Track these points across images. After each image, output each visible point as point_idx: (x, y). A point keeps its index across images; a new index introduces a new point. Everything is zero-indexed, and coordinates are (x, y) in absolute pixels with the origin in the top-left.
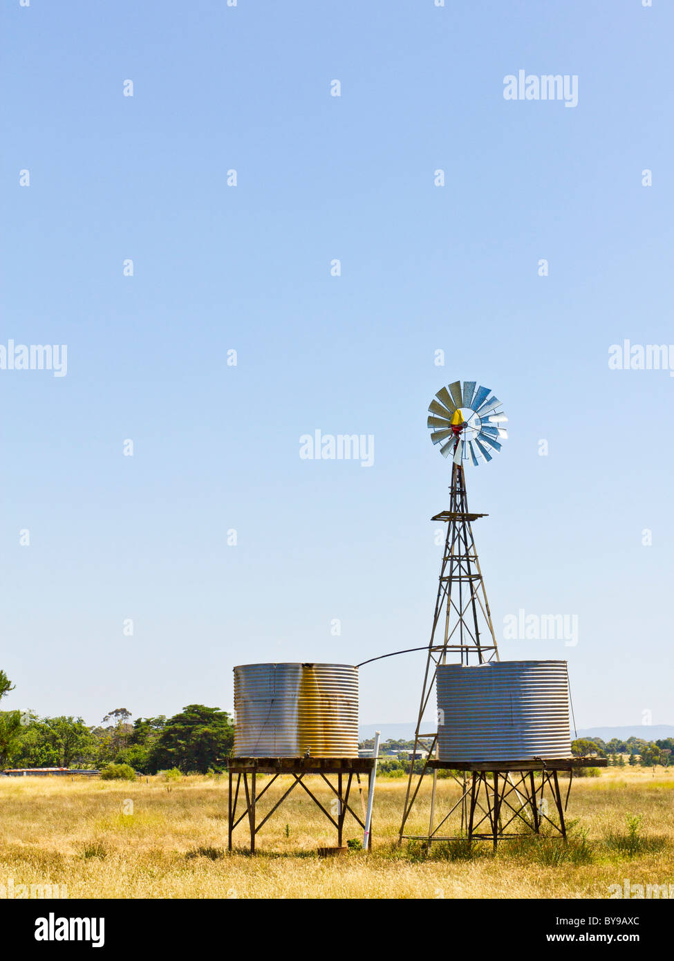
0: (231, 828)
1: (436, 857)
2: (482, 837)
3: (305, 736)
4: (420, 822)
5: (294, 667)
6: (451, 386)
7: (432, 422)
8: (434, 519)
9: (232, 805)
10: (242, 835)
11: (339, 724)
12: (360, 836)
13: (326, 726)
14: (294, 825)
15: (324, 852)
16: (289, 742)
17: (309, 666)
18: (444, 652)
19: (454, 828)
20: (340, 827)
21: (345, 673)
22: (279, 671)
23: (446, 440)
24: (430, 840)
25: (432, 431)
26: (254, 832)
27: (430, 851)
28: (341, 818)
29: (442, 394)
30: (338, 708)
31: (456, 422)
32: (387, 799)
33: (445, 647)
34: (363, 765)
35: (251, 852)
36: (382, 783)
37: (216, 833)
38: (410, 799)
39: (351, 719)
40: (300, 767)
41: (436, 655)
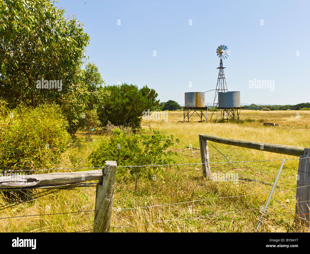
0: (184, 118)
1: (218, 122)
2: (225, 119)
3: (197, 103)
4: (214, 117)
5: (195, 93)
6: (220, 46)
7: (217, 52)
8: (217, 68)
9: (184, 115)
10: (186, 119)
11: (202, 102)
12: (205, 120)
13: (200, 102)
14: (193, 118)
15: (200, 122)
16: (194, 104)
17: (197, 92)
18: (219, 90)
19: (220, 118)
20: (201, 118)
21: (203, 94)
22: (192, 94)
23: (219, 55)
24: (216, 120)
25: (217, 54)
26: (188, 118)
27: (216, 122)
28: (202, 116)
29: (219, 47)
30: (202, 99)
31: (221, 52)
32: (208, 114)
33: (219, 89)
34: (205, 109)
35: (188, 122)
36: (208, 112)
37: (182, 119)
38: (212, 114)
39: (204, 101)
40: (196, 109)
41: (217, 91)
